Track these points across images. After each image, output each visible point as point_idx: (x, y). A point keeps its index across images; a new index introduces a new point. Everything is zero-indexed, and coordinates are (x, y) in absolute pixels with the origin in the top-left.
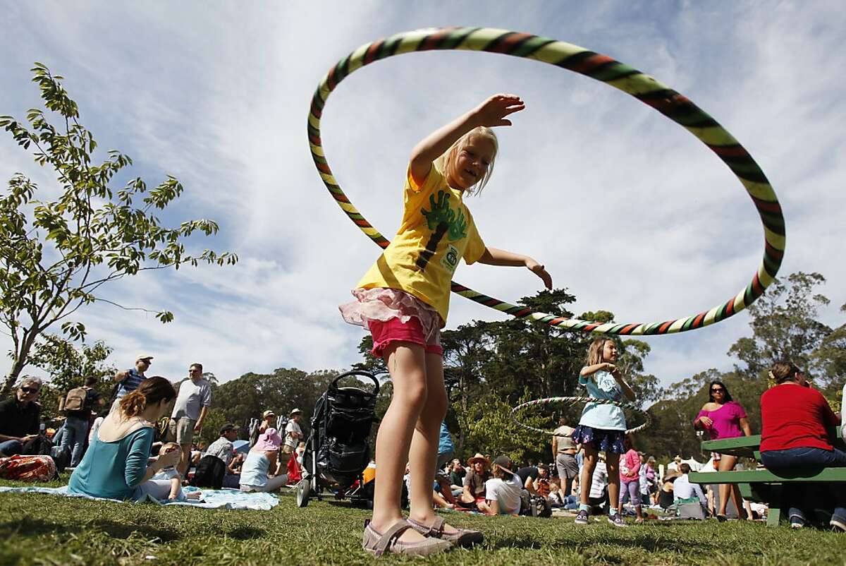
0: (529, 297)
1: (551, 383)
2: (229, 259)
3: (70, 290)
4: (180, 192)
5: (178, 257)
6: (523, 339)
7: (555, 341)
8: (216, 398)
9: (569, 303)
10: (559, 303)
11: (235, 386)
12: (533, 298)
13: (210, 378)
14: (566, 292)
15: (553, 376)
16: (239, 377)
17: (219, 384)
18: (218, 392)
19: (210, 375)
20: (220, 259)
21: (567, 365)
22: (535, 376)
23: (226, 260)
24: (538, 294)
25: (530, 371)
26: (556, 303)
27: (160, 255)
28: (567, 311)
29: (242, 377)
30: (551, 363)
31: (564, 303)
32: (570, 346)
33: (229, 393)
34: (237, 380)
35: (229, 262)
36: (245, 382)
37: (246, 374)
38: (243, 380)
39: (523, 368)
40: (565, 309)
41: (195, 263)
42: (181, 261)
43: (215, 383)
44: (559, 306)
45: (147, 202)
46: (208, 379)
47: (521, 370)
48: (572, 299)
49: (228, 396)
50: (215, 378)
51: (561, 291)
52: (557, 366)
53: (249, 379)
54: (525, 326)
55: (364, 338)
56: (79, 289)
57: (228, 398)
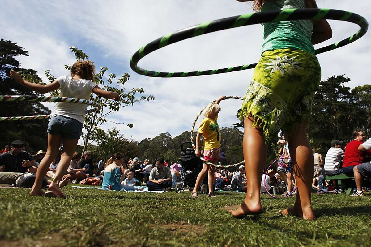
0: (324, 81)
1: (339, 126)
2: (152, 98)
3: (98, 118)
4: (129, 77)
5: (132, 101)
6: (321, 104)
7: (339, 104)
8: (172, 145)
9: (346, 82)
10: (340, 83)
11: (180, 138)
12: (326, 81)
13: (168, 135)
14: (344, 77)
15: (339, 122)
16: (181, 134)
17: (172, 138)
18: (172, 142)
19: (168, 134)
20: (148, 99)
21: (347, 116)
22: (329, 123)
23: (150, 98)
24: (329, 79)
25: (326, 121)
26: (339, 83)
27: (125, 101)
28: (345, 87)
29: (183, 133)
30: (338, 116)
31: (343, 82)
32: (348, 106)
33: (178, 142)
34: (181, 135)
35: (152, 99)
36: (184, 136)
37: (185, 132)
38: (183, 135)
39: (322, 119)
40: (344, 86)
41: (139, 102)
42: (133, 102)
43: (170, 137)
44: (341, 84)
45: (119, 83)
46: (167, 136)
47: (322, 120)
48: (348, 80)
49: (177, 143)
50: (170, 135)
51: (341, 76)
52: (342, 117)
53: (186, 134)
54: (323, 97)
55: (238, 110)
56: (100, 118)
57: (177, 144)
